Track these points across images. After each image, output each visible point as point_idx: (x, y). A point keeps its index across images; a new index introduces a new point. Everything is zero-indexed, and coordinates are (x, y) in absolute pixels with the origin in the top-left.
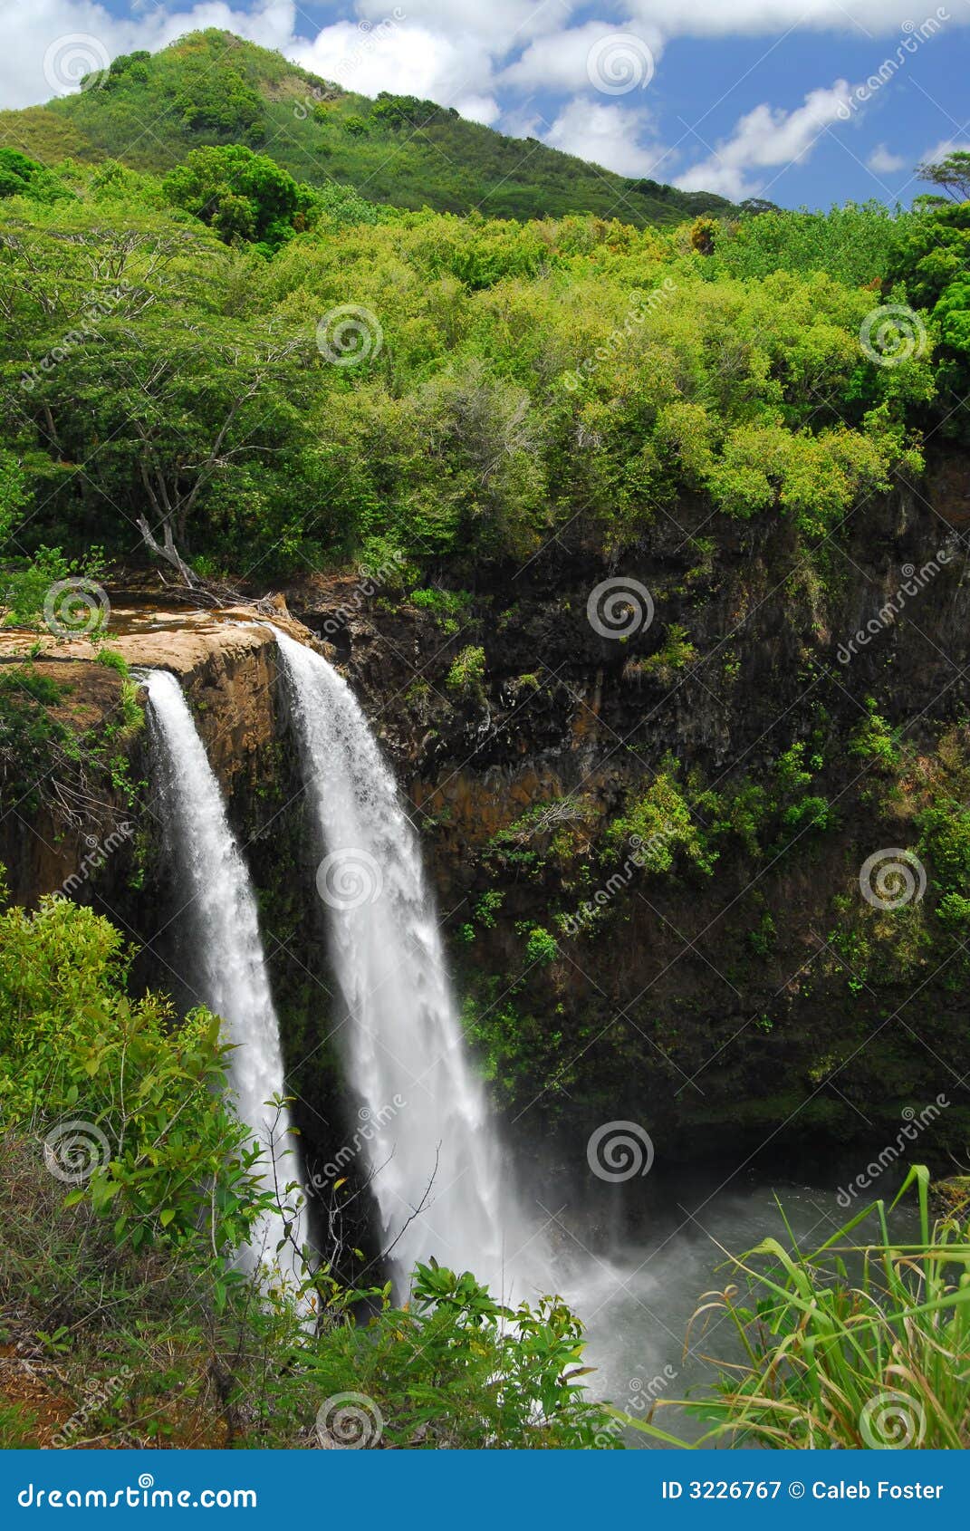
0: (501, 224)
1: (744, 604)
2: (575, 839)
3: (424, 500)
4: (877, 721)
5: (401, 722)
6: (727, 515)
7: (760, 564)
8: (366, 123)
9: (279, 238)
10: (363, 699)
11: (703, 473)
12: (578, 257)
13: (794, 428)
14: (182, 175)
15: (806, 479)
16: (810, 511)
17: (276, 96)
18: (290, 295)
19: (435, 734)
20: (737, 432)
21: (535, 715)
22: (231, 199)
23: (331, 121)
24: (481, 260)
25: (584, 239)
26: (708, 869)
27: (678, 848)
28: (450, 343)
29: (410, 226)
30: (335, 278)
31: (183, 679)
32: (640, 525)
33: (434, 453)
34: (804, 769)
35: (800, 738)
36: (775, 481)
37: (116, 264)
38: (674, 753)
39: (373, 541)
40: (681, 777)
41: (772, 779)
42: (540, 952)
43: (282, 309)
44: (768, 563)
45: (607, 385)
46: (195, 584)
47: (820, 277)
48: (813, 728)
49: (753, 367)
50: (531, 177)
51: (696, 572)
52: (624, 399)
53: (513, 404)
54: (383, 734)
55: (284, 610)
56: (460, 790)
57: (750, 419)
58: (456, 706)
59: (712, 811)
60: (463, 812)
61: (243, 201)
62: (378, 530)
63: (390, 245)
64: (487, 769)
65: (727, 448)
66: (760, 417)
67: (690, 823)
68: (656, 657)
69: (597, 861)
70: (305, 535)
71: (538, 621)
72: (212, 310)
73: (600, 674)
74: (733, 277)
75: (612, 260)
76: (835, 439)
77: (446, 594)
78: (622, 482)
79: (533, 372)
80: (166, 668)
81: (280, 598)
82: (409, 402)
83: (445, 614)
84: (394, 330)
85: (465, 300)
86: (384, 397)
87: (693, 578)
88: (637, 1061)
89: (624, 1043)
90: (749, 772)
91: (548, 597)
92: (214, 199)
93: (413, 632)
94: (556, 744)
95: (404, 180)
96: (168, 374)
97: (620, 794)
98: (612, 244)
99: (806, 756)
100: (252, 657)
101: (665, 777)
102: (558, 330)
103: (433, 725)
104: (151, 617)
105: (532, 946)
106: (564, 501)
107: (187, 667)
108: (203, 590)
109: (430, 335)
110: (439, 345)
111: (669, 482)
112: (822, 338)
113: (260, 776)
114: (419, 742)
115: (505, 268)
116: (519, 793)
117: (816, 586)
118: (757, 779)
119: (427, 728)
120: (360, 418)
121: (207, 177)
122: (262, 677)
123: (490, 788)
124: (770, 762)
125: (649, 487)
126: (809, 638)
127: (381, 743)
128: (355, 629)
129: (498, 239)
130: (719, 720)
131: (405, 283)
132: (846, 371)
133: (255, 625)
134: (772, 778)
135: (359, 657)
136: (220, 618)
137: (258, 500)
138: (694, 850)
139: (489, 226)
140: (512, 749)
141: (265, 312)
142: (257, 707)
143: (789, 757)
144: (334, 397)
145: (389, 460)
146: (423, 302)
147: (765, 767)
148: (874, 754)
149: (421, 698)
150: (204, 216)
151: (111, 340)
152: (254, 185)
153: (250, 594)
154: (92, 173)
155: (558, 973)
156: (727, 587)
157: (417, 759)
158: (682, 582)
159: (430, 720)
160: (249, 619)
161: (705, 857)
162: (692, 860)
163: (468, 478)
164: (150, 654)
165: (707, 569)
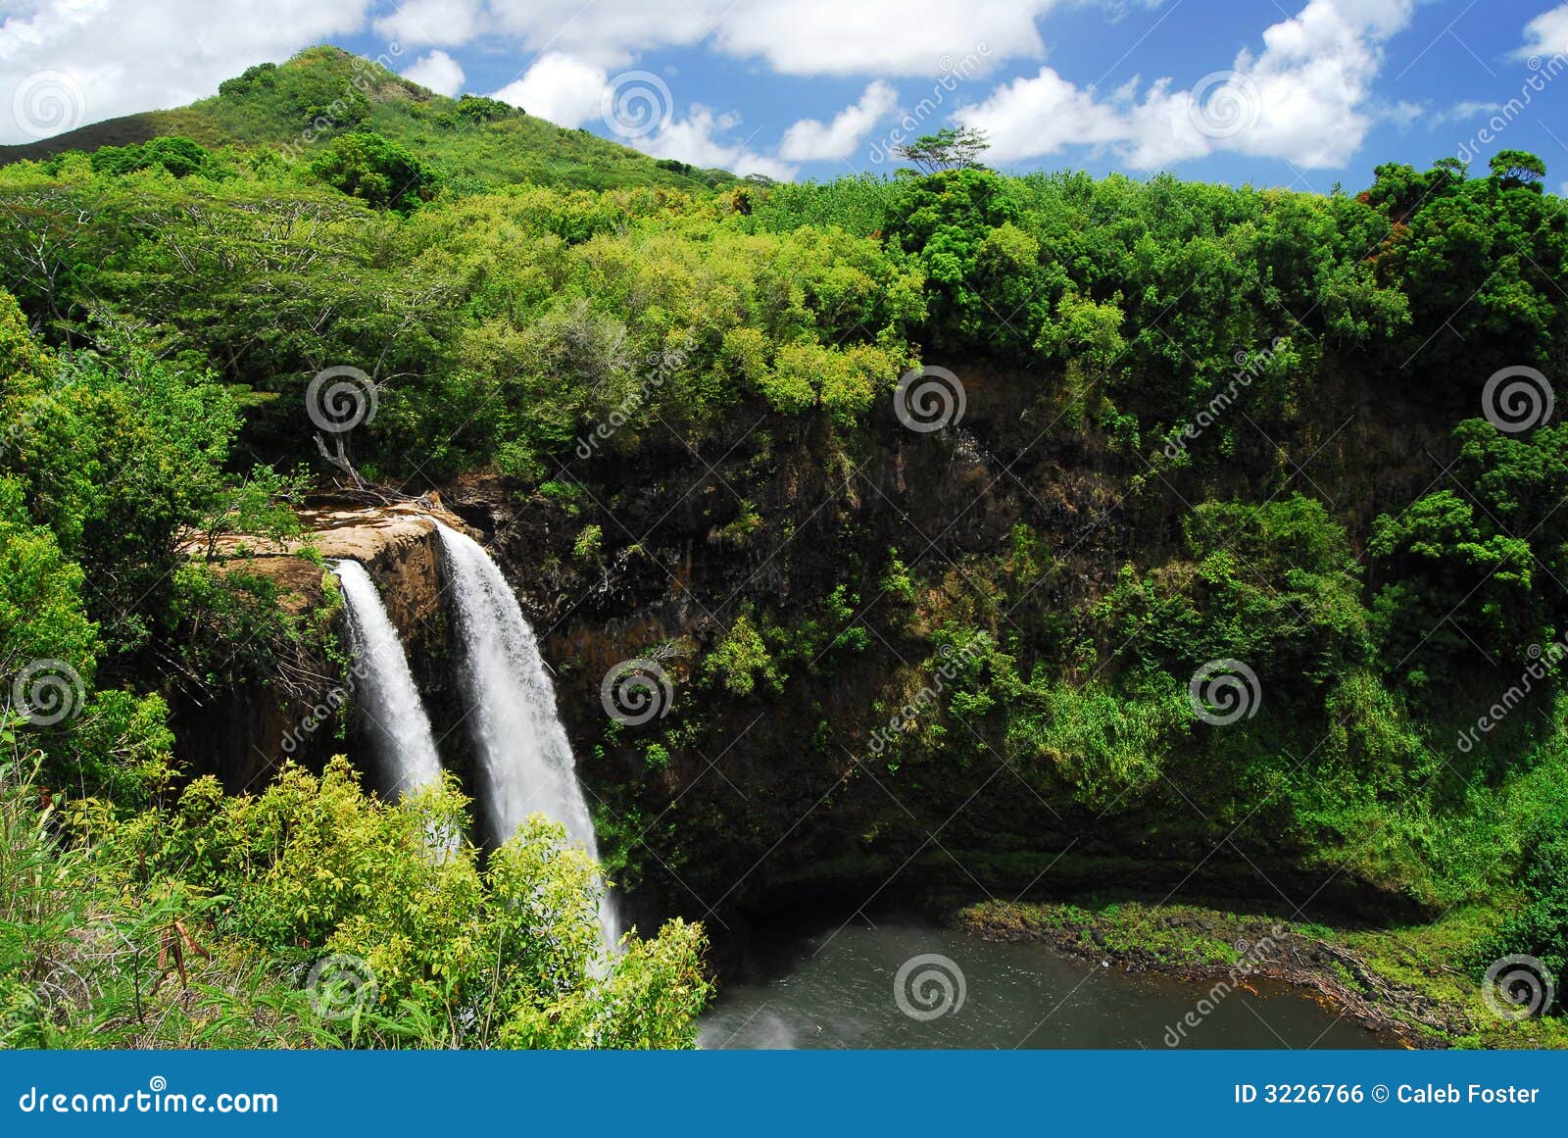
0: (582, 193)
1: (794, 481)
2: (677, 671)
3: (546, 411)
4: (898, 564)
5: (538, 589)
6: (779, 414)
7: (805, 451)
8: (451, 118)
9: (410, 206)
10: (506, 571)
11: (761, 381)
12: (646, 218)
13: (827, 345)
14: (328, 156)
15: (840, 383)
16: (843, 408)
17: (380, 97)
18: (426, 251)
19: (566, 596)
20: (784, 349)
21: (642, 577)
22: (369, 176)
23: (425, 117)
24: (573, 221)
25: (649, 204)
26: (781, 687)
27: (757, 673)
28: (556, 286)
29: (512, 195)
30: (459, 237)
31: (368, 566)
32: (713, 423)
33: (552, 374)
34: (847, 605)
35: (842, 581)
36: (817, 386)
37: (285, 228)
38: (749, 600)
39: (508, 446)
40: (756, 620)
41: (822, 615)
42: (657, 762)
43: (419, 264)
44: (810, 449)
45: (684, 316)
46: (364, 487)
47: (836, 230)
48: (851, 573)
49: (792, 299)
50: (584, 159)
51: (758, 458)
52: (698, 326)
53: (613, 332)
54: (524, 599)
55: (441, 505)
56: (586, 639)
57: (791, 339)
58: (581, 573)
59: (780, 642)
60: (589, 656)
61: (380, 178)
62: (510, 437)
63: (499, 211)
64: (606, 621)
65: (777, 362)
66: (800, 338)
67: (765, 653)
68: (732, 525)
69: (696, 688)
70: (452, 443)
71: (640, 502)
72: (363, 263)
73: (690, 541)
74: (768, 231)
75: (674, 220)
76: (858, 353)
77: (568, 485)
78: (698, 391)
79: (624, 307)
80: (352, 557)
81: (435, 495)
82: (529, 334)
83: (568, 501)
84: (512, 277)
85: (565, 253)
86: (510, 331)
87: (756, 463)
88: (735, 840)
89: (723, 827)
90: (806, 610)
91: (647, 484)
92: (355, 176)
93: (543, 516)
94: (659, 598)
95: (486, 162)
96: (333, 318)
97: (710, 634)
98: (672, 207)
99: (847, 595)
100: (420, 545)
101: (743, 619)
102: (643, 274)
103: (563, 590)
104: (332, 515)
105: (650, 758)
106: (655, 407)
107: (370, 555)
108: (372, 492)
109: (541, 281)
110: (549, 288)
111: (734, 389)
112: (842, 277)
113: (431, 640)
114: (553, 603)
115: (590, 229)
116: (632, 638)
117: (848, 463)
118: (812, 615)
119: (559, 592)
120: (491, 347)
121: (349, 159)
122: (428, 560)
123: (609, 636)
124: (820, 601)
125: (719, 394)
126: (845, 504)
127: (523, 607)
128: (497, 516)
129: (583, 204)
130: (782, 571)
131: (518, 241)
132: (861, 300)
133: (419, 518)
134: (822, 613)
135: (501, 538)
136: (391, 514)
137: (413, 419)
138: (770, 673)
139: (573, 195)
140: (625, 605)
141: (407, 265)
142: (426, 585)
143: (835, 596)
144: (467, 332)
145: (515, 380)
146: (533, 255)
147: (817, 605)
148: (897, 590)
149: (553, 569)
150: (347, 189)
151: (283, 290)
152: (386, 164)
153: (411, 492)
154: (248, 158)
155: (670, 778)
156: (781, 469)
157: (552, 617)
158: (747, 467)
159: (561, 586)
160: (413, 513)
161: (778, 678)
162: (768, 681)
163: (580, 392)
164: (338, 547)
165: (766, 455)
